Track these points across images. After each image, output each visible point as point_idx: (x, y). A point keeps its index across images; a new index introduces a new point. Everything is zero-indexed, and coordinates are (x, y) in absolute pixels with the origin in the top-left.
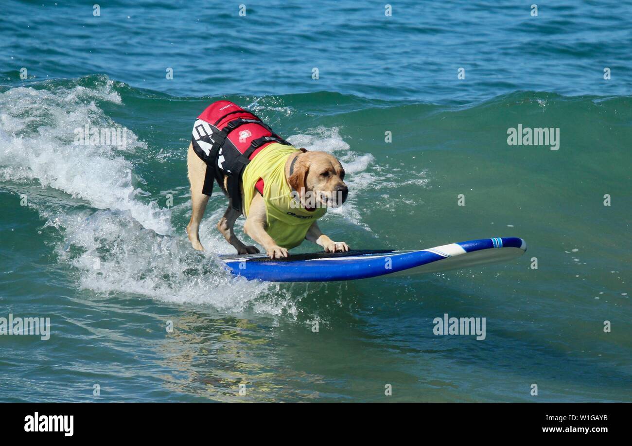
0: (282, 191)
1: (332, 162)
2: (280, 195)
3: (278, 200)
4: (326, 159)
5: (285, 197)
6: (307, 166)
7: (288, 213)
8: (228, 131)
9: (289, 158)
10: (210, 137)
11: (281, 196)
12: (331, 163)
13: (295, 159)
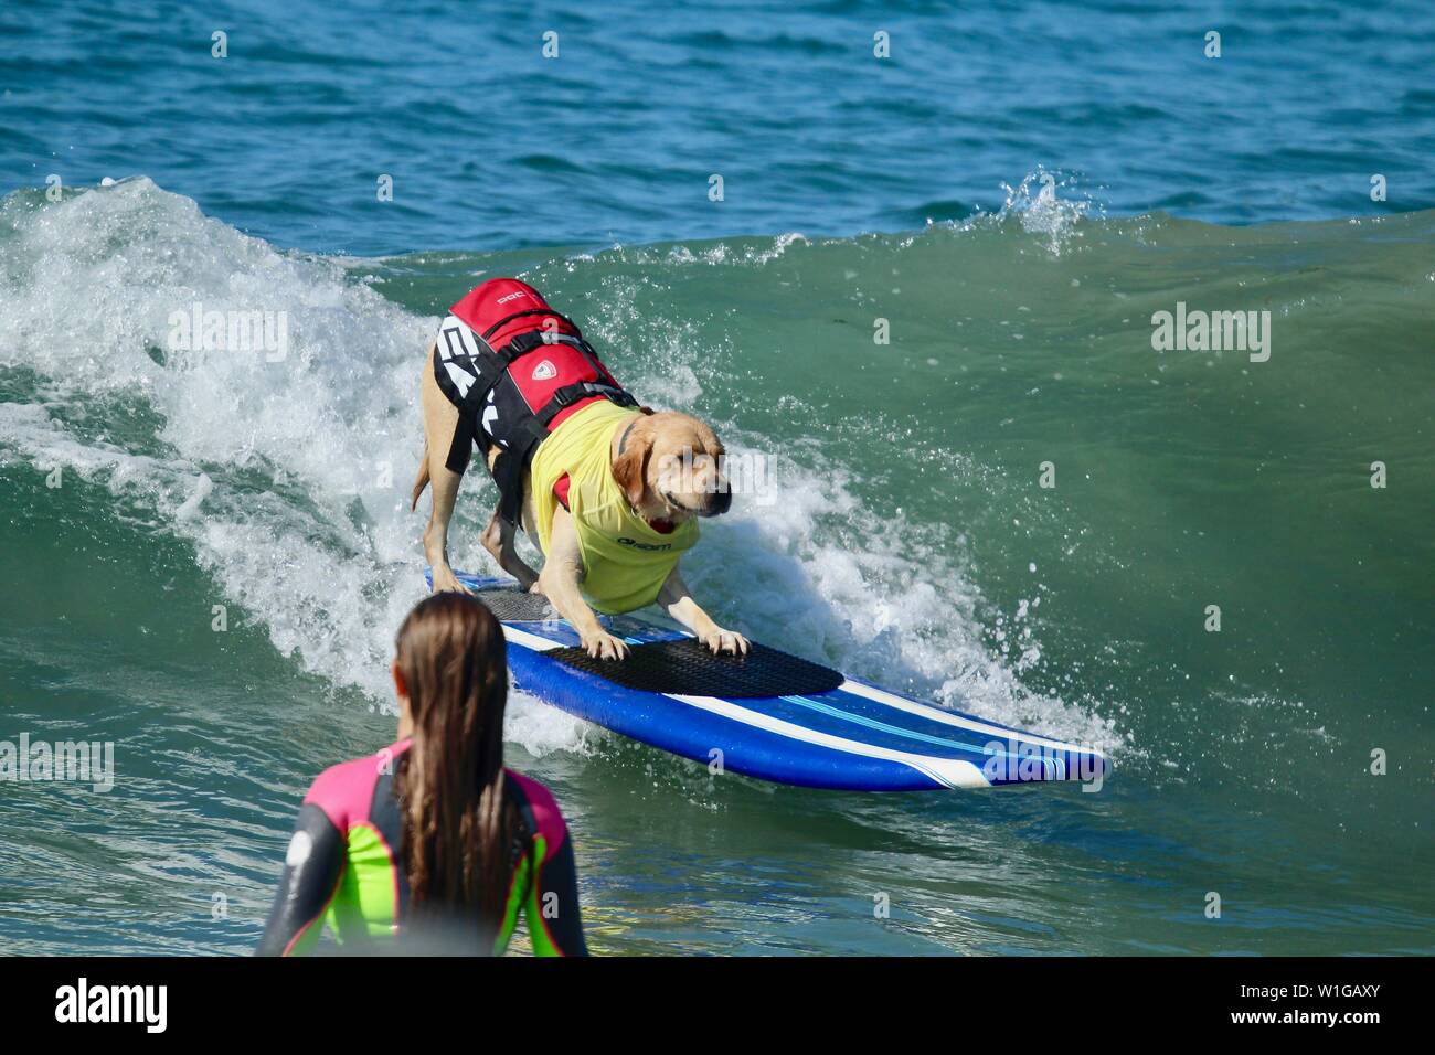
0: (604, 494)
1: (699, 433)
2: (600, 504)
3: (597, 515)
4: (688, 428)
5: (610, 508)
6: (650, 440)
7: (619, 540)
8: (509, 356)
9: (619, 428)
10: (473, 360)
11: (603, 506)
12: (697, 435)
13: (630, 428)
